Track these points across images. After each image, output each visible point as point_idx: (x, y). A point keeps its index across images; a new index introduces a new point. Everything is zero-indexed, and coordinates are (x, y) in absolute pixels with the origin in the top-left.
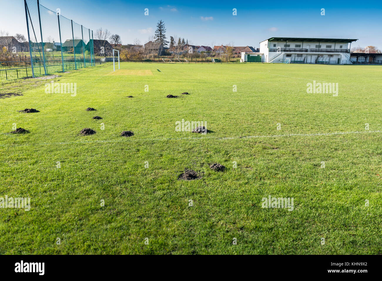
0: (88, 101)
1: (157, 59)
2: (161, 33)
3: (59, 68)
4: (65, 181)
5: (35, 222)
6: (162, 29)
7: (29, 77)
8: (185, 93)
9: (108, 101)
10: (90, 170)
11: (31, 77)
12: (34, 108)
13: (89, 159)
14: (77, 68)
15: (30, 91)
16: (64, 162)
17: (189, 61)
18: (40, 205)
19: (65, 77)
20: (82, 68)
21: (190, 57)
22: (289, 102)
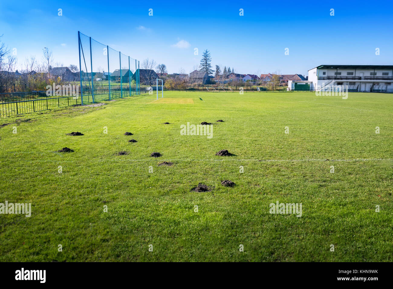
0: (128, 127)
1: (201, 88)
2: (206, 62)
3: (106, 97)
4: (97, 189)
5: (70, 215)
6: (208, 58)
7: (78, 105)
8: (220, 120)
9: (146, 126)
10: (119, 181)
11: (80, 105)
12: (79, 132)
13: (119, 173)
14: (123, 97)
15: (78, 117)
16: (98, 175)
17: (234, 90)
18: (75, 204)
19: (110, 105)
20: (127, 96)
21: (234, 86)
22: (323, 130)
